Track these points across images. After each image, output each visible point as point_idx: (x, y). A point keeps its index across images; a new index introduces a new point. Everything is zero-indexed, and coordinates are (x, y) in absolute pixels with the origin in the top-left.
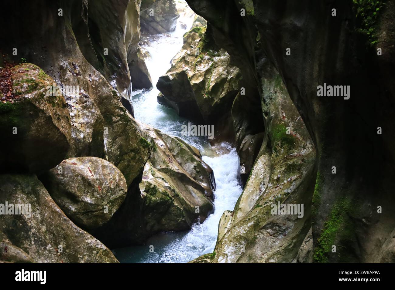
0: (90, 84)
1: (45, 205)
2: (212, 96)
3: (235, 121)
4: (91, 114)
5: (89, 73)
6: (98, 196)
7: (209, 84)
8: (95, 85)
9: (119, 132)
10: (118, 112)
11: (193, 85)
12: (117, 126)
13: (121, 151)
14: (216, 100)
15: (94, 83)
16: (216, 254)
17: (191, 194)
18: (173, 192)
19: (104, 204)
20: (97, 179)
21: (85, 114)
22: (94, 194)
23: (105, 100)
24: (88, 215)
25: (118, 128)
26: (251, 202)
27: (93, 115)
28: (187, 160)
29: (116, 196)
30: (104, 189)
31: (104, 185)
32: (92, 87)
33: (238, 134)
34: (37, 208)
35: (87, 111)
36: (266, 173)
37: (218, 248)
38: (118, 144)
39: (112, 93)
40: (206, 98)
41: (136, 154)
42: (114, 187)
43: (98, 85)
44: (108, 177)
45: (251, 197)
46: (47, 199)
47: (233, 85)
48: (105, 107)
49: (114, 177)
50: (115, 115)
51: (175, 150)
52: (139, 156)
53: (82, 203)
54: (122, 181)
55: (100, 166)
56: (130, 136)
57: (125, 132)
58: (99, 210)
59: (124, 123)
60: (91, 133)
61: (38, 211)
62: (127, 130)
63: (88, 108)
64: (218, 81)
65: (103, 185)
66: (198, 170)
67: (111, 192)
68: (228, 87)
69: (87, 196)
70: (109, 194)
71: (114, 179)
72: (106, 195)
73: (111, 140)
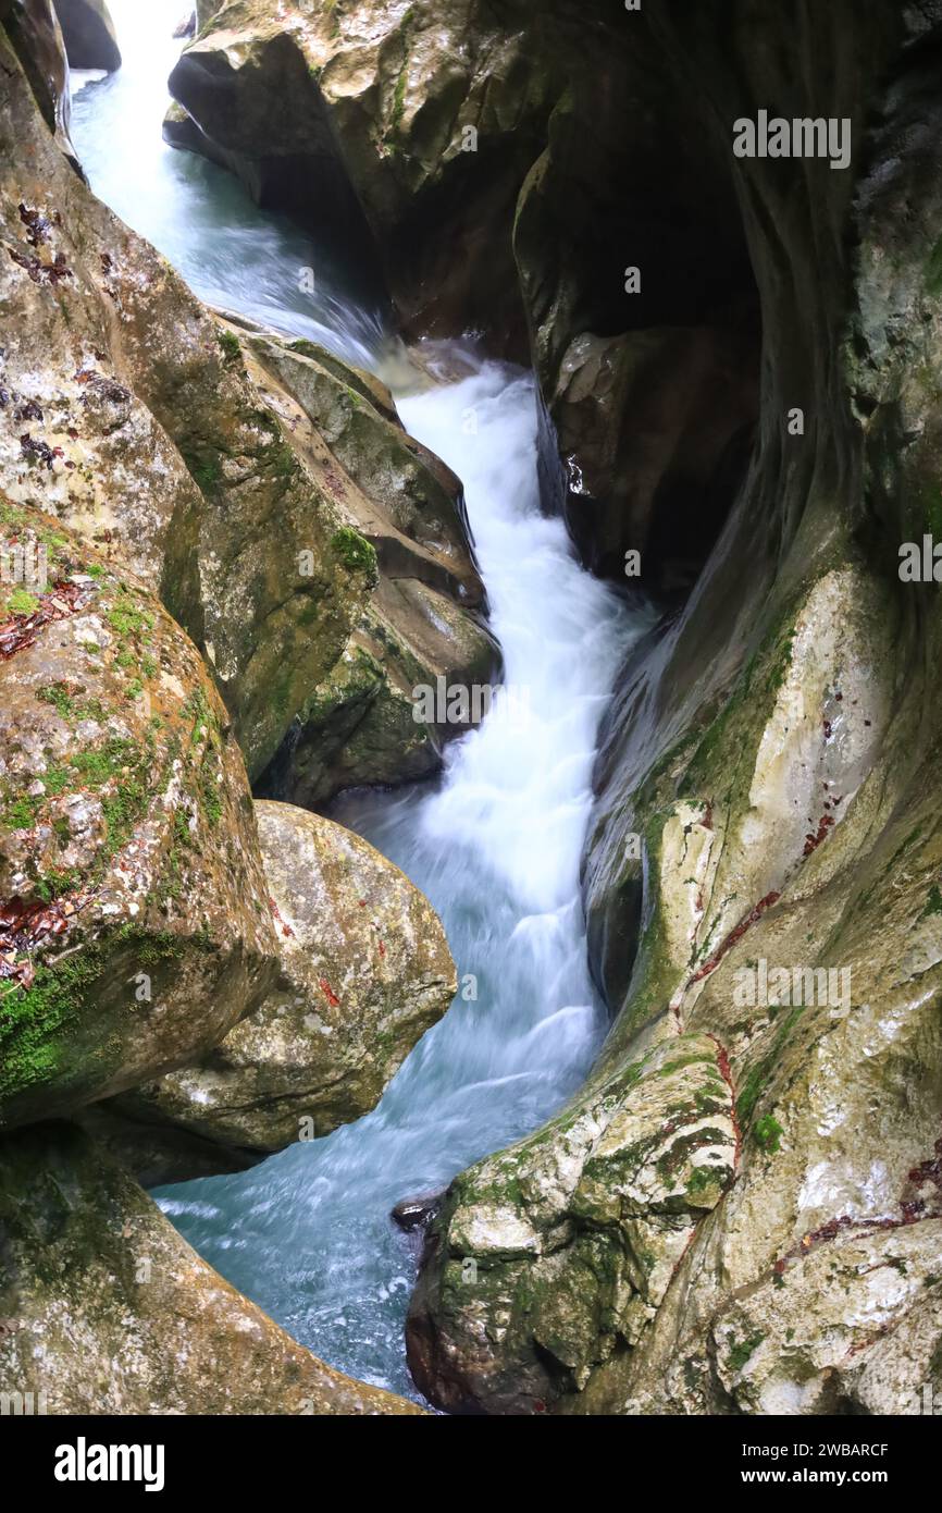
0: (113, 308)
1: (170, 1310)
2: (415, 154)
3: (527, 276)
4: (147, 485)
5: (101, 251)
6: (327, 1030)
7: (399, 103)
8: (135, 310)
9: (250, 523)
10: (250, 438)
11: (336, 105)
12: (245, 498)
13: (257, 604)
14: (428, 169)
15: (131, 300)
16: (782, 1131)
17: (422, 615)
18: (379, 642)
19: (351, 1057)
20: (312, 949)
21: (121, 489)
22: (303, 1022)
23: (188, 385)
24: (270, 1110)
25: (249, 505)
26: (794, 775)
27: (159, 491)
28: (379, 460)
29: (406, 1011)
30: (353, 995)
31: (349, 977)
32: (122, 322)
33: (544, 331)
34: (124, 1322)
35: (127, 471)
36: (845, 649)
37: (792, 1105)
38: (246, 573)
39: (219, 346)
40: (386, 157)
41: (316, 601)
42: (395, 978)
43: (149, 311)
44: (361, 929)
45: (795, 757)
46: (183, 1284)
47: (497, 110)
48: (187, 414)
49: (393, 925)
50: (234, 449)
51: (330, 421)
52: (329, 608)
53: (247, 1071)
54: (431, 937)
55: (315, 873)
56: (297, 533)
57: (274, 517)
58: (326, 1086)
59: (274, 479)
60: (155, 576)
61: (130, 1337)
62: (288, 507)
63: (134, 454)
64: (438, 90)
65: (344, 974)
66: (421, 495)
67: (382, 1001)
68: (475, 116)
69: (269, 1031)
70: (376, 1009)
71: (395, 934)
72: (362, 1016)
73: (218, 565)
